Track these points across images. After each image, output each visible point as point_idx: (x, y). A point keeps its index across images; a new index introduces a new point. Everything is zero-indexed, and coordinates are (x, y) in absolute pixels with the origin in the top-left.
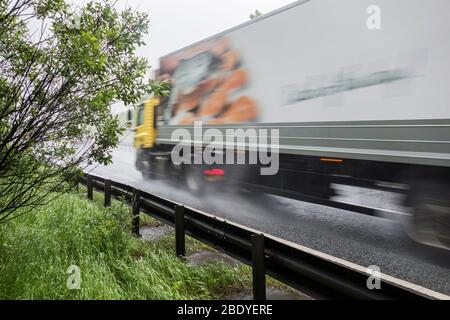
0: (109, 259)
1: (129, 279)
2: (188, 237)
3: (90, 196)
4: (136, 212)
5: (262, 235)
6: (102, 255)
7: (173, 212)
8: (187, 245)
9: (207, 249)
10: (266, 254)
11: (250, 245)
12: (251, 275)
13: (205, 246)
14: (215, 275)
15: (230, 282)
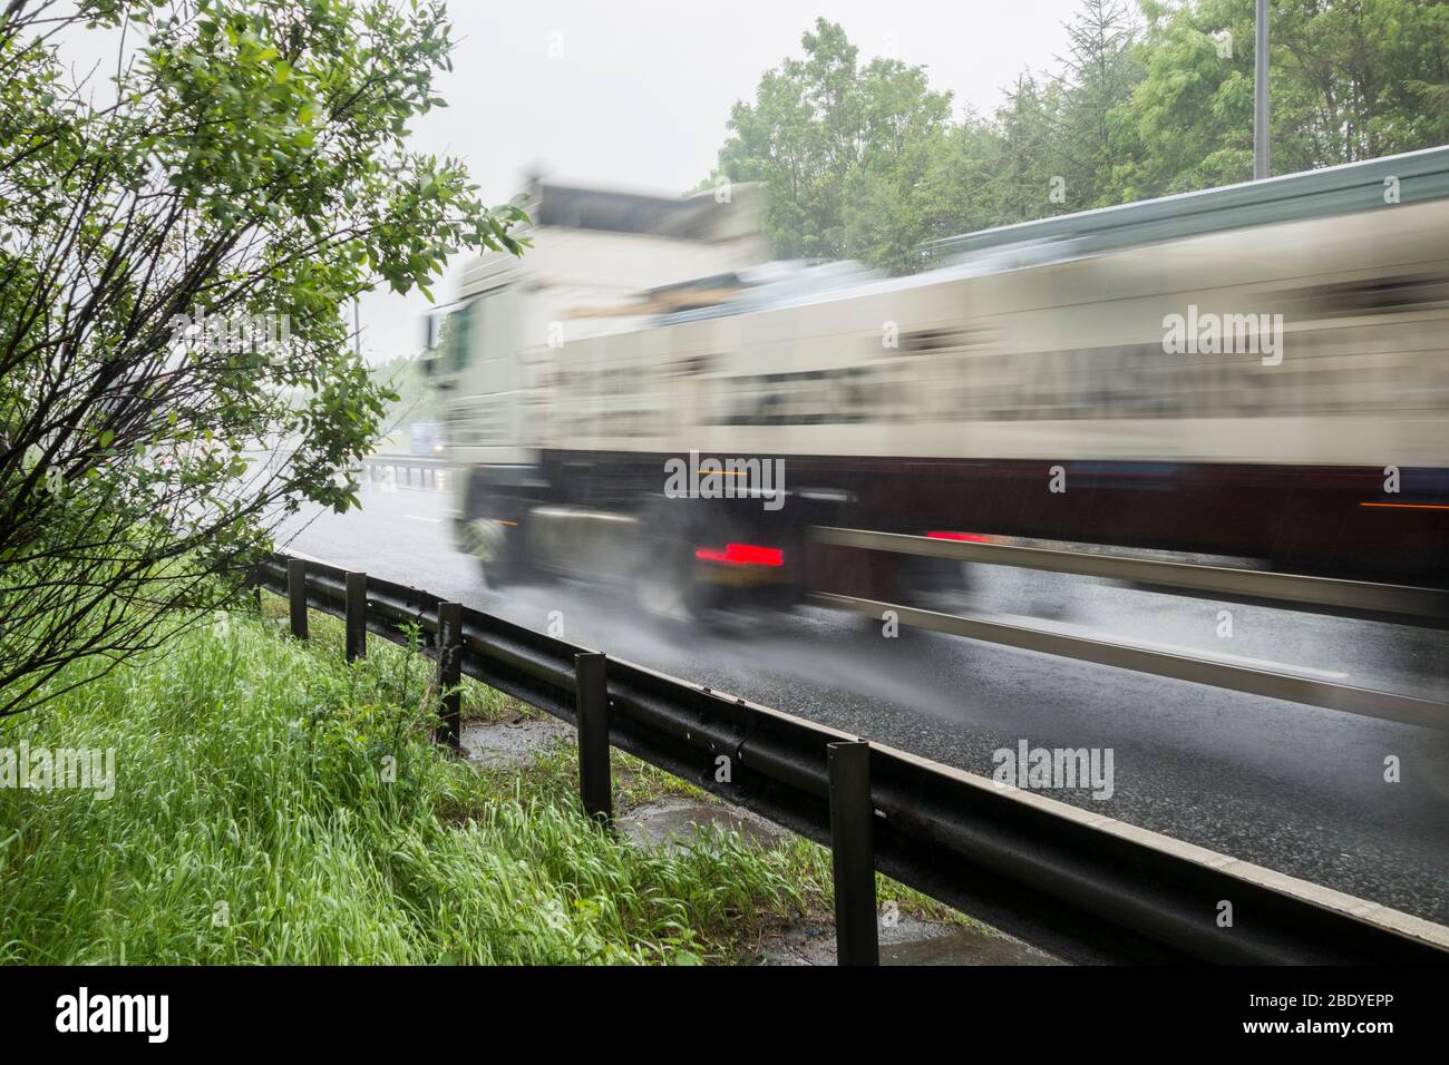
0: (365, 827)
1: (433, 889)
2: (619, 756)
3: (299, 629)
4: (449, 676)
5: (863, 747)
6: (344, 815)
7: (571, 674)
8: (616, 780)
9: (681, 794)
10: (874, 805)
11: (824, 777)
12: (826, 874)
13: (674, 782)
14: (711, 874)
15: (760, 898)
